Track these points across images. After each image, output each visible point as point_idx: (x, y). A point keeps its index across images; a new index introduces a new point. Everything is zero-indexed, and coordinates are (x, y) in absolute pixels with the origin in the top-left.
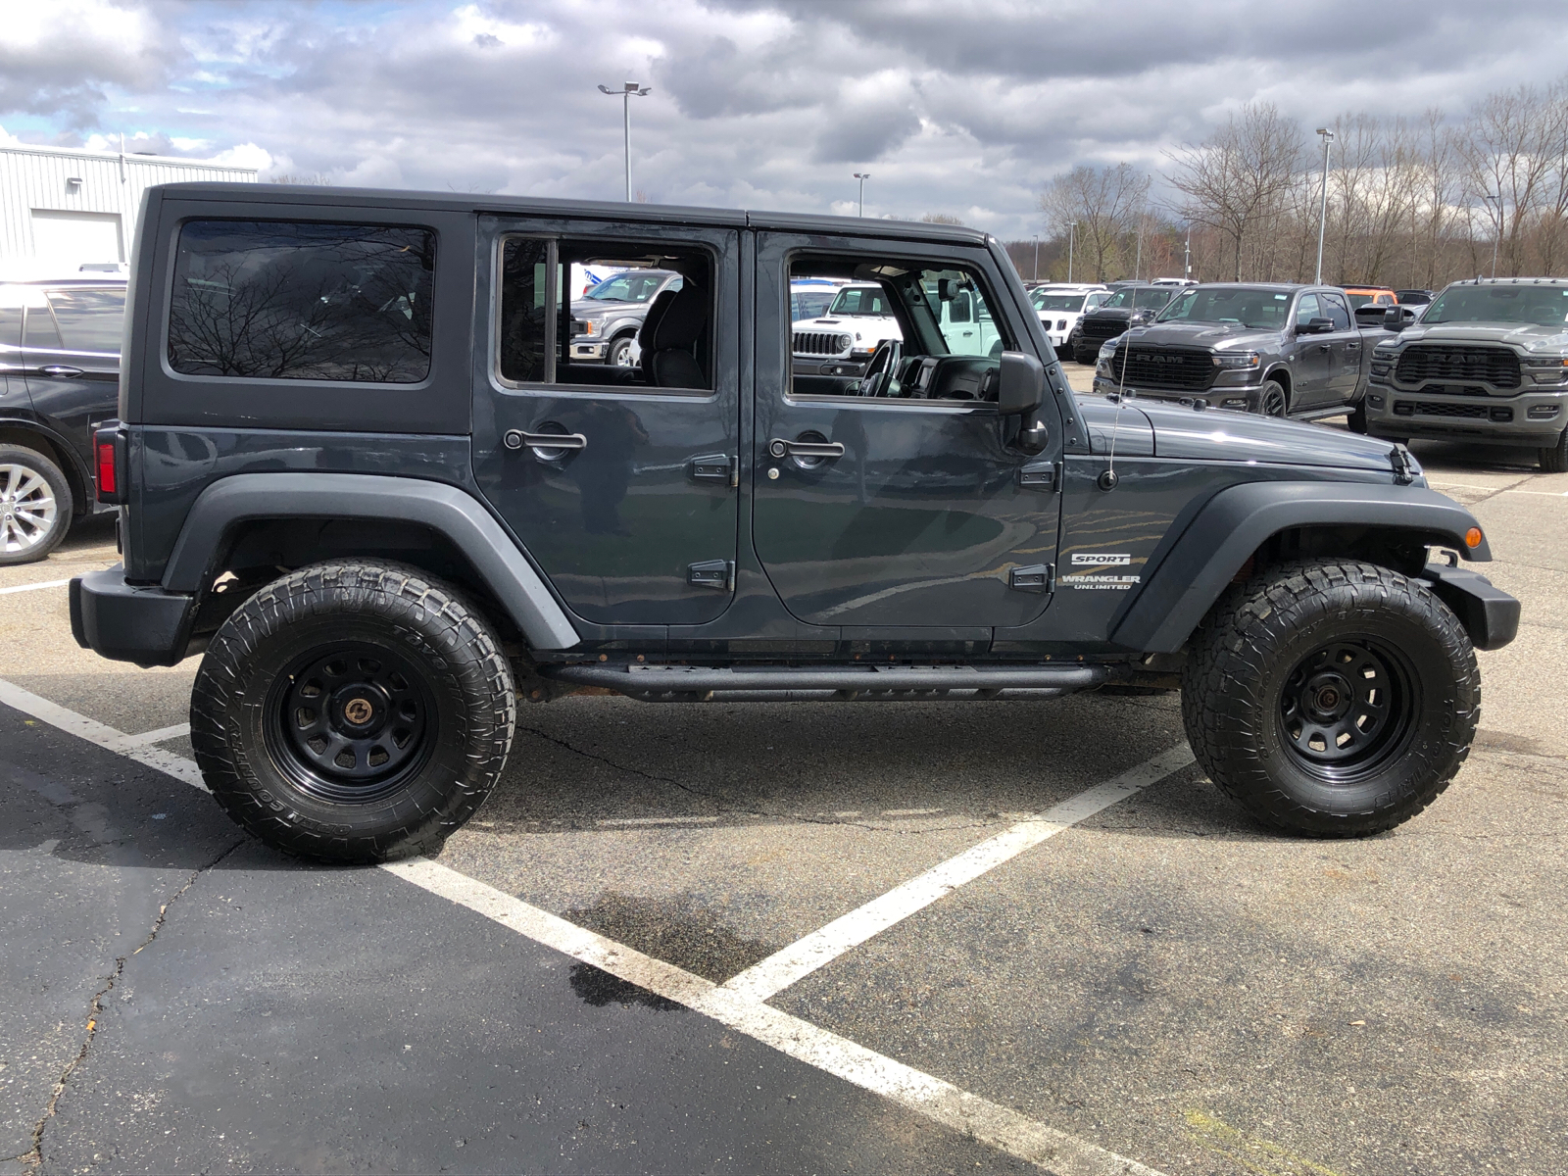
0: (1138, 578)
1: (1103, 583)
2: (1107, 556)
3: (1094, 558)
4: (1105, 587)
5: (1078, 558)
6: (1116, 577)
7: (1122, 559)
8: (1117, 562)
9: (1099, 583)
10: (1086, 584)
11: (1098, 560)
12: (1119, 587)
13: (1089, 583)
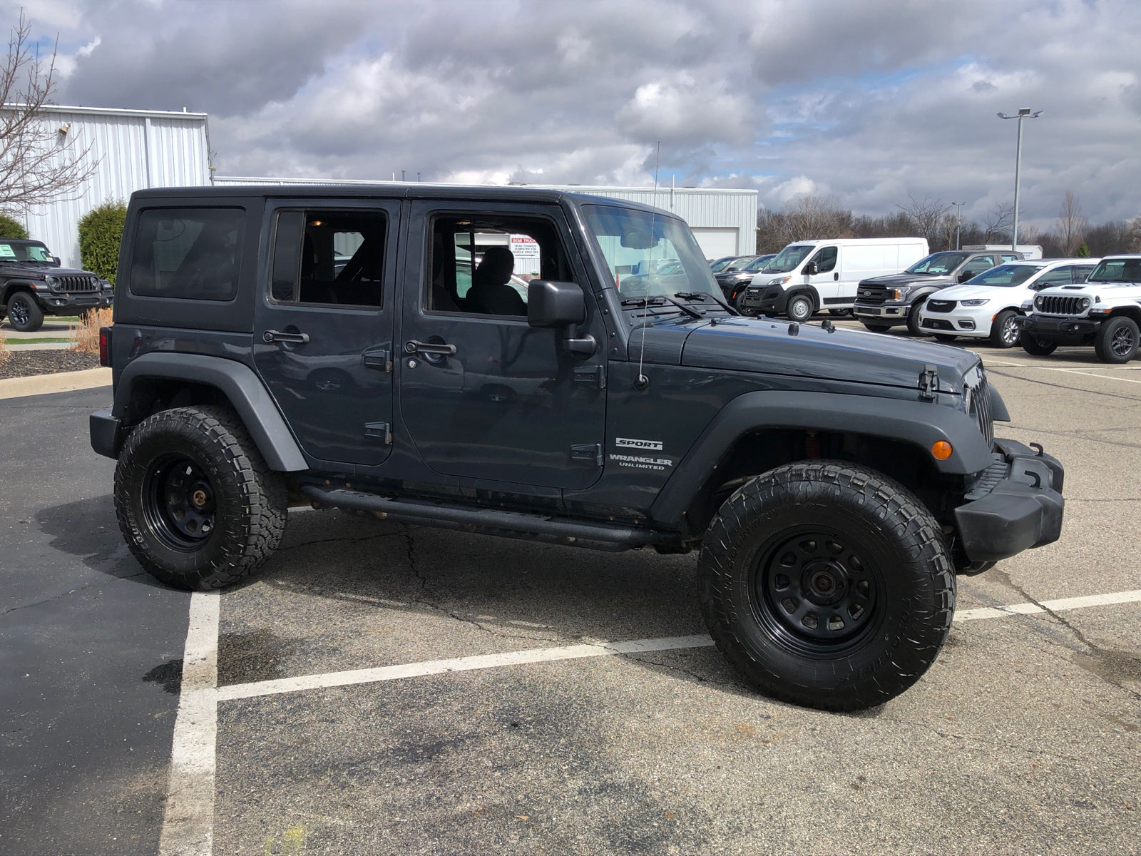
0: (670, 462)
1: (642, 463)
2: (644, 442)
3: (633, 443)
4: (644, 466)
5: (621, 441)
6: (652, 460)
7: (656, 445)
8: (652, 447)
9: (638, 462)
10: (628, 462)
11: (637, 444)
12: (655, 467)
13: (631, 462)
